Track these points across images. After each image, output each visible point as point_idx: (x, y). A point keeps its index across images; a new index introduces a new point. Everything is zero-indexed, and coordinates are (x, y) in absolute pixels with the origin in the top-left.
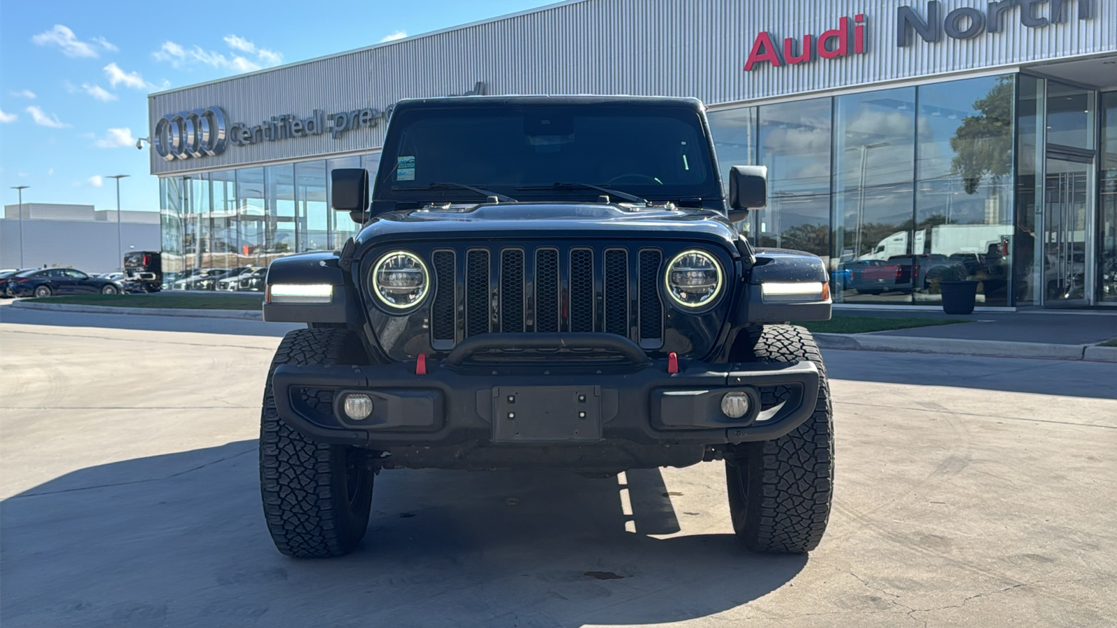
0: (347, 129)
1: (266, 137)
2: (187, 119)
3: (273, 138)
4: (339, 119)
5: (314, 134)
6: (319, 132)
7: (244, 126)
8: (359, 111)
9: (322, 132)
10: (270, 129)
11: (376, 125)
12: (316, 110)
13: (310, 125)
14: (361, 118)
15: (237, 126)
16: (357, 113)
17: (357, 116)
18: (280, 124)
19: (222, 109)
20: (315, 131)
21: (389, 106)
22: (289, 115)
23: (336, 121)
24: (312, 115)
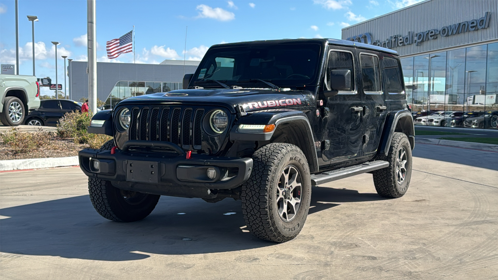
0: (422, 41)
1: (387, 46)
2: (362, 38)
3: (390, 47)
4: (420, 36)
5: (408, 44)
6: (411, 43)
7: (379, 41)
8: (429, 31)
9: (412, 43)
10: (389, 42)
11: (437, 38)
12: (410, 32)
13: (407, 40)
14: (430, 34)
15: (376, 42)
16: (428, 32)
17: (428, 34)
18: (393, 40)
19: (370, 34)
20: (408, 42)
21: (443, 27)
22: (398, 35)
23: (418, 37)
24: (407, 34)
